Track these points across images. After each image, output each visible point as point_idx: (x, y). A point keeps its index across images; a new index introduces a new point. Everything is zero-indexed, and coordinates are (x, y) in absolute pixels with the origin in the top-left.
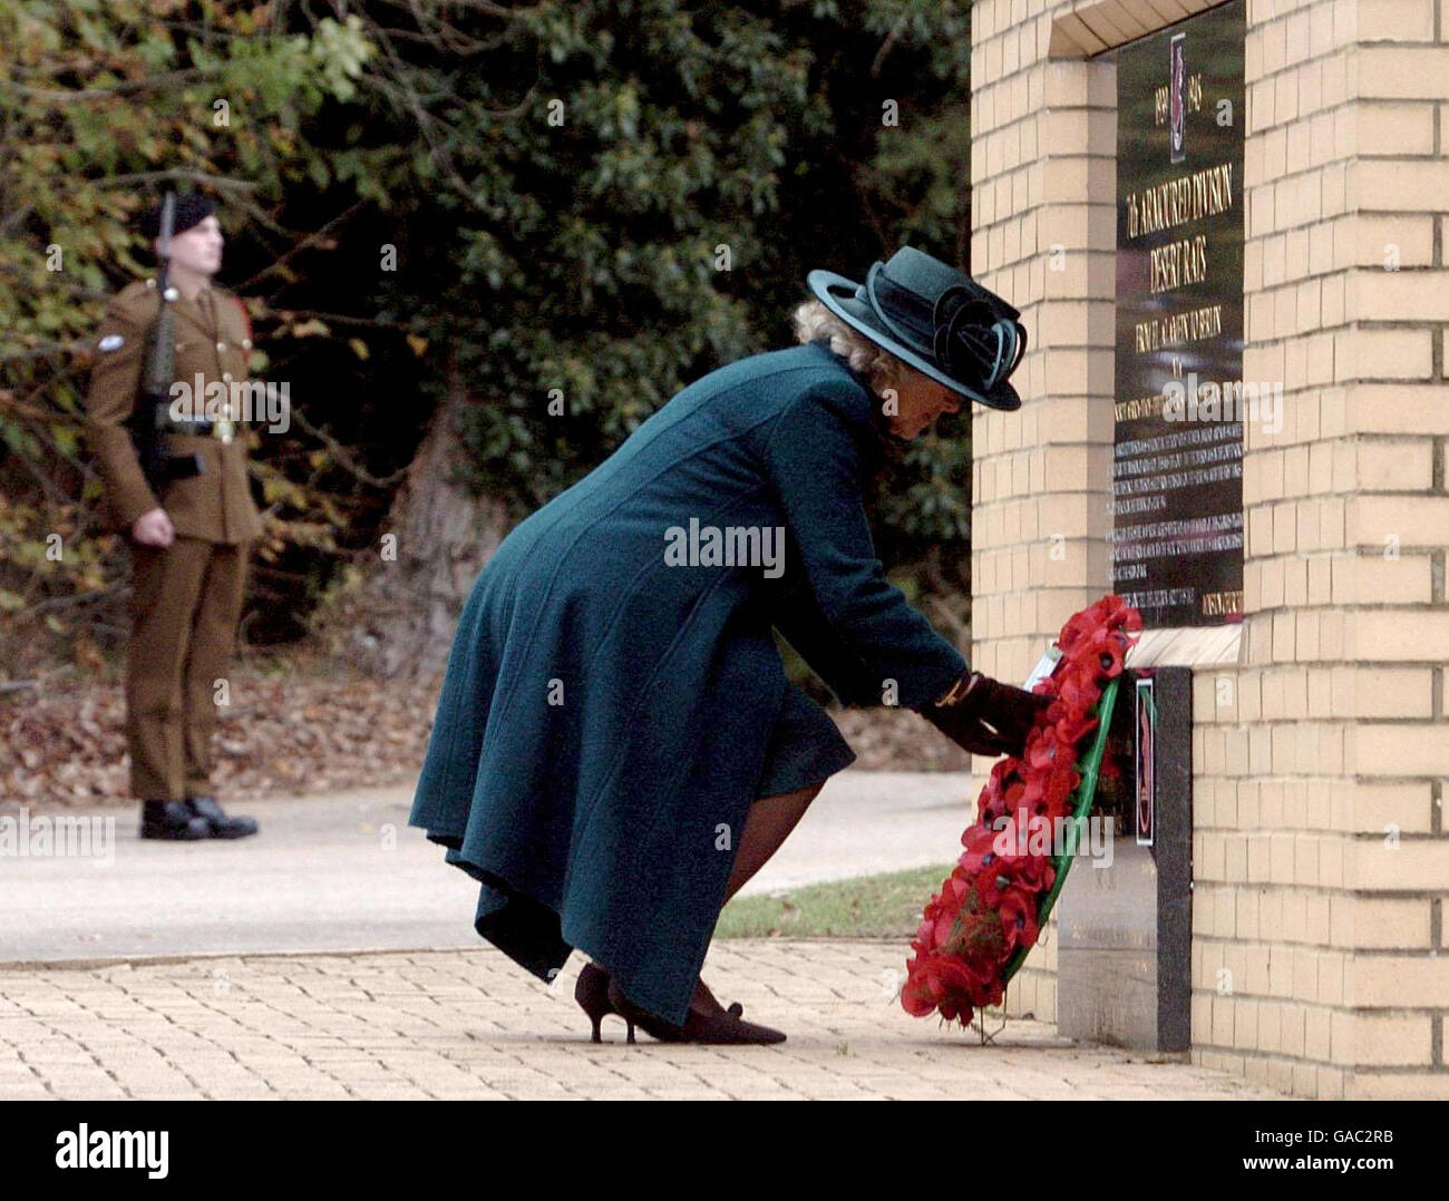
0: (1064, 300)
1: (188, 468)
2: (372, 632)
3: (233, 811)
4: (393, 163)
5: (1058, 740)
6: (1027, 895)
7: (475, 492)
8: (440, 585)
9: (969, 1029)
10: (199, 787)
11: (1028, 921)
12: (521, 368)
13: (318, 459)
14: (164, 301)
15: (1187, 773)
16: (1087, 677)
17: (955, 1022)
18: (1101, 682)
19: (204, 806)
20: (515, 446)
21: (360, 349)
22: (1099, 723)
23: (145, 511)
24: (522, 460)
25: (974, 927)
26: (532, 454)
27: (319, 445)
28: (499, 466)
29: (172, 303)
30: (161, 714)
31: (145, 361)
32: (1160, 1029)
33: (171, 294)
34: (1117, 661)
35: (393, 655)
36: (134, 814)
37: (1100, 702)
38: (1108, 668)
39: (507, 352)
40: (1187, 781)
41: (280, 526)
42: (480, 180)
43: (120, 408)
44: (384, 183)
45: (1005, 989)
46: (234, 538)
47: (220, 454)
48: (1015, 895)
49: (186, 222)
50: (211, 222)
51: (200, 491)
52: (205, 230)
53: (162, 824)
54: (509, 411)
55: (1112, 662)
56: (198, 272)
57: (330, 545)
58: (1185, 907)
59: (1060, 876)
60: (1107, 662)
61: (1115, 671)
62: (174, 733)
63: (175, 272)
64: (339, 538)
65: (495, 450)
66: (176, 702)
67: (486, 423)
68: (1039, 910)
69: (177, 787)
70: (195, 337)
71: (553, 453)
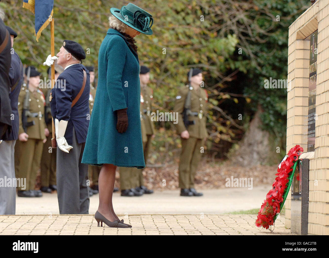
0: (298, 87)
1: (192, 123)
2: (242, 157)
3: (198, 191)
4: (247, 64)
5: (285, 173)
6: (278, 203)
7: (263, 130)
8: (255, 148)
9: (268, 230)
10: (191, 186)
11: (278, 209)
12: (272, 106)
13: (228, 123)
14: (190, 90)
15: (308, 180)
16: (291, 161)
17: (265, 228)
18: (294, 162)
19: (193, 190)
20: (271, 121)
21: (236, 101)
22: (293, 169)
23: (183, 131)
24: (272, 124)
25: (267, 209)
26: (274, 122)
27: (228, 119)
28: (267, 125)
29: (191, 90)
30: (185, 171)
31: (185, 101)
32: (301, 230)
33: (191, 88)
34: (297, 157)
35: (246, 162)
36: (179, 192)
37: (293, 166)
38: (295, 159)
39: (269, 102)
40: (308, 181)
41: (219, 135)
42: (264, 68)
43: (180, 110)
44: (246, 68)
45: (274, 222)
46: (201, 137)
47: (199, 120)
48: (276, 203)
49: (195, 74)
50: (200, 75)
51: (195, 127)
52: (198, 76)
53: (184, 193)
54: (269, 114)
55: (296, 158)
56: (197, 84)
57: (230, 140)
58: (307, 206)
59: (284, 200)
60: (295, 158)
61: (297, 159)
62: (187, 175)
63: (192, 84)
64: (232, 138)
65: (267, 122)
66: (188, 169)
67: (265, 116)
68: (280, 207)
69: (187, 186)
70: (195, 97)
71: (278, 122)
